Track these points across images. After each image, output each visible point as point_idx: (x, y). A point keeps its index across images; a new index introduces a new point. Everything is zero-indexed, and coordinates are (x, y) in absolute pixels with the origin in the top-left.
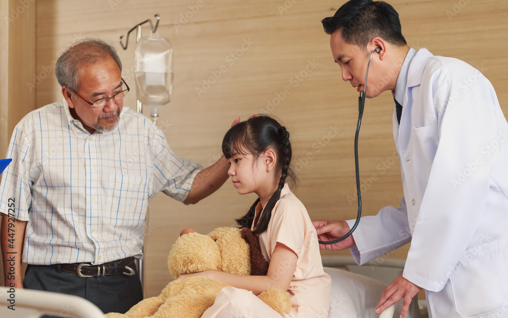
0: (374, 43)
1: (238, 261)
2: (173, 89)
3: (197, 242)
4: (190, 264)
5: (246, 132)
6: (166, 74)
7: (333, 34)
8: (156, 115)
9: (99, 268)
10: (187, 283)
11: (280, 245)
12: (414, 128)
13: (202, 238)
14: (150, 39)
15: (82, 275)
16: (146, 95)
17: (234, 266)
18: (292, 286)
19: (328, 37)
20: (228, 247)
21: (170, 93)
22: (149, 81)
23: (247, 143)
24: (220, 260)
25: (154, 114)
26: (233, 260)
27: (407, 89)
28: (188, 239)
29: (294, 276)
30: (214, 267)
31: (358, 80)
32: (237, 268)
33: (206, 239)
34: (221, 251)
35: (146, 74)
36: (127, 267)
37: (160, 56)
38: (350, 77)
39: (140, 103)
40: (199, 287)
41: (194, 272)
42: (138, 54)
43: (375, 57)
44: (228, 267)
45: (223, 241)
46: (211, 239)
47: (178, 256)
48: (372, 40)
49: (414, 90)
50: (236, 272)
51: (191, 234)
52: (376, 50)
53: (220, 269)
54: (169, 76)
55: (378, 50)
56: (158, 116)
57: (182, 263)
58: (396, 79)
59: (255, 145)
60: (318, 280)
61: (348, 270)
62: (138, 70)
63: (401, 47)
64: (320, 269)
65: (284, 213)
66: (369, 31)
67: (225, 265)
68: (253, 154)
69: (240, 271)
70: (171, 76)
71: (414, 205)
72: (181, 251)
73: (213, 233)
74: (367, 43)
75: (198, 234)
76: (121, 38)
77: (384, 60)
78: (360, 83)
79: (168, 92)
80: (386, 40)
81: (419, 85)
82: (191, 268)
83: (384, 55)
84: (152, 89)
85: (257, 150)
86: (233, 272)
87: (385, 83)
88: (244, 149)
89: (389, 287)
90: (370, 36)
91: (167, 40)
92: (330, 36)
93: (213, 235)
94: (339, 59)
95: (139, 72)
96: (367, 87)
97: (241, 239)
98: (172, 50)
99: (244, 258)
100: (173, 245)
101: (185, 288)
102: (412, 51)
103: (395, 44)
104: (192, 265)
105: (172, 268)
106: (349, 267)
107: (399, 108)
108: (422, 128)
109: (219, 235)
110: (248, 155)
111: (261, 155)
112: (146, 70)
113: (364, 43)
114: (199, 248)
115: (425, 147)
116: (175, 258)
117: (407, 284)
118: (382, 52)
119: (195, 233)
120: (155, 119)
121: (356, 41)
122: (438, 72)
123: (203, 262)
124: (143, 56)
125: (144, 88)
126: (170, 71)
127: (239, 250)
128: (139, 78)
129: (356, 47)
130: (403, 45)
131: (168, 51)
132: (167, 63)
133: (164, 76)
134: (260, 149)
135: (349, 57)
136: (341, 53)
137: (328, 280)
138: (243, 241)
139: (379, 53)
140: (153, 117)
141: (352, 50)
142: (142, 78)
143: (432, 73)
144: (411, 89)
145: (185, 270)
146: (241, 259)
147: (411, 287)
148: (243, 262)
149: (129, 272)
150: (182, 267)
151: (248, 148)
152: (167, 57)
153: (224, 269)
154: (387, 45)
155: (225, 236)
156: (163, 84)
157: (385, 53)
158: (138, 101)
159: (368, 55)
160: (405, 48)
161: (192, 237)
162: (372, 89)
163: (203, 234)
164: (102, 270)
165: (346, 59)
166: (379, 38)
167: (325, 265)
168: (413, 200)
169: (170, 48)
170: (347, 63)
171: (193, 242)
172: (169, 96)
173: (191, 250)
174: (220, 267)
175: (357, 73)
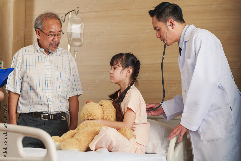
0: (170, 22)
1: (111, 116)
2: (84, 40)
3: (93, 107)
4: (90, 116)
5: (123, 57)
6: (81, 33)
7: (153, 17)
8: (76, 51)
9: (51, 116)
10: (88, 124)
11: (129, 109)
12: (186, 59)
13: (95, 105)
14: (75, 18)
15: (43, 119)
16: (72, 42)
17: (109, 118)
18: (134, 127)
19: (151, 18)
20: (107, 109)
21: (83, 42)
22: (74, 36)
23: (122, 62)
24: (103, 115)
25: (75, 51)
26: (109, 115)
27: (184, 42)
28: (89, 105)
29: (134, 122)
30: (100, 118)
31: (163, 38)
32: (110, 118)
33: (97, 105)
34: (103, 111)
35: (73, 33)
36: (62, 117)
37: (79, 26)
38: (159, 36)
39: (70, 46)
40: (93, 126)
41: (91, 120)
42: (69, 24)
43: (170, 28)
44: (106, 118)
45: (105, 106)
46: (100, 106)
47: (85, 113)
48: (169, 20)
49: (187, 43)
50: (110, 120)
51: (91, 103)
52: (170, 25)
53: (103, 119)
54: (82, 35)
55: (172, 25)
56: (77, 52)
57: (86, 116)
58: (179, 38)
59: (125, 63)
60: (145, 125)
61: (157, 121)
62: (69, 31)
63: (182, 24)
64: (146, 120)
65: (131, 95)
66: (168, 17)
67: (105, 117)
68: (123, 67)
69: (111, 120)
70: (83, 34)
71: (185, 92)
72: (86, 110)
73: (100, 103)
74: (167, 22)
75: (94, 103)
76: (62, 17)
77: (174, 29)
78: (164, 39)
79: (82, 42)
80: (175, 21)
81: (189, 41)
82: (90, 118)
83: (174, 27)
84: (75, 40)
85: (125, 66)
86: (108, 120)
87: (174, 39)
88: (120, 64)
89: (174, 129)
90: (168, 19)
91: (82, 18)
92: (152, 18)
93: (100, 104)
94: (155, 28)
95: (70, 32)
96: (166, 41)
97: (112, 106)
98: (84, 23)
99: (113, 114)
100: (83, 107)
101: (87, 126)
102: (187, 26)
103: (179, 22)
104: (91, 117)
105: (82, 117)
106: (158, 119)
107: (180, 50)
108: (189, 60)
109: (103, 104)
110: (120, 67)
111: (126, 69)
112: (72, 31)
113: (165, 21)
114: (94, 110)
115: (190, 68)
116: (84, 113)
117: (182, 127)
118: (173, 26)
119: (93, 102)
120: (76, 53)
121: (162, 21)
122: (196, 35)
123: (96, 116)
124: (71, 25)
125: (72, 39)
126: (83, 32)
127: (111, 111)
128: (69, 35)
129: (162, 23)
130: (183, 23)
131: (82, 23)
132: (81, 29)
133: (80, 34)
134: (126, 66)
135: (159, 27)
136: (156, 26)
137: (149, 125)
138: (113, 107)
139: (172, 26)
140: (75, 52)
141: (160, 25)
142: (70, 35)
143: (194, 36)
144: (185, 42)
145: (88, 119)
146: (112, 115)
147: (183, 128)
148: (113, 116)
149: (64, 119)
150: (87, 117)
151: (121, 64)
152: (82, 26)
153: (104, 119)
154: (176, 23)
155: (105, 104)
156: (80, 38)
157: (175, 26)
158: (69, 45)
159: (167, 27)
160: (184, 24)
161: (91, 104)
162: (169, 42)
163: (96, 103)
164: (52, 117)
165: (158, 28)
166: (172, 20)
167: (148, 118)
168: (185, 90)
169: (83, 22)
170: (159, 30)
171: (92, 107)
172: (82, 43)
173: (90, 110)
174: (103, 118)
175: (162, 35)
